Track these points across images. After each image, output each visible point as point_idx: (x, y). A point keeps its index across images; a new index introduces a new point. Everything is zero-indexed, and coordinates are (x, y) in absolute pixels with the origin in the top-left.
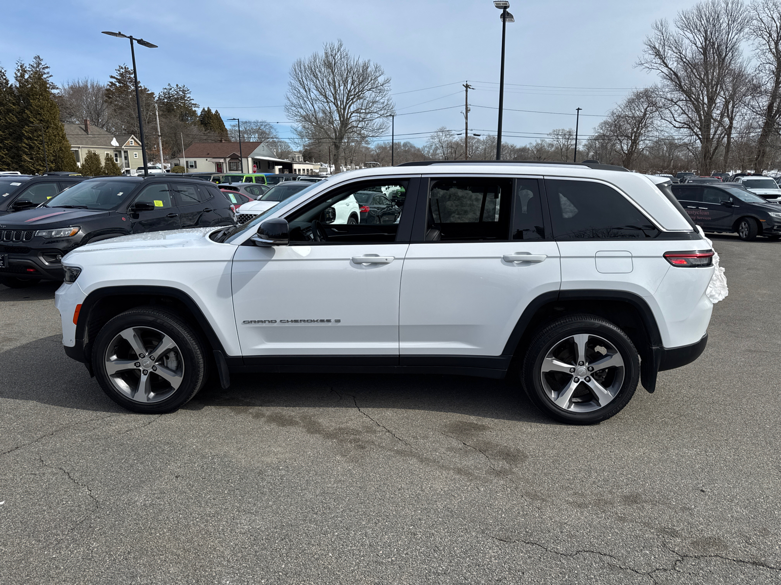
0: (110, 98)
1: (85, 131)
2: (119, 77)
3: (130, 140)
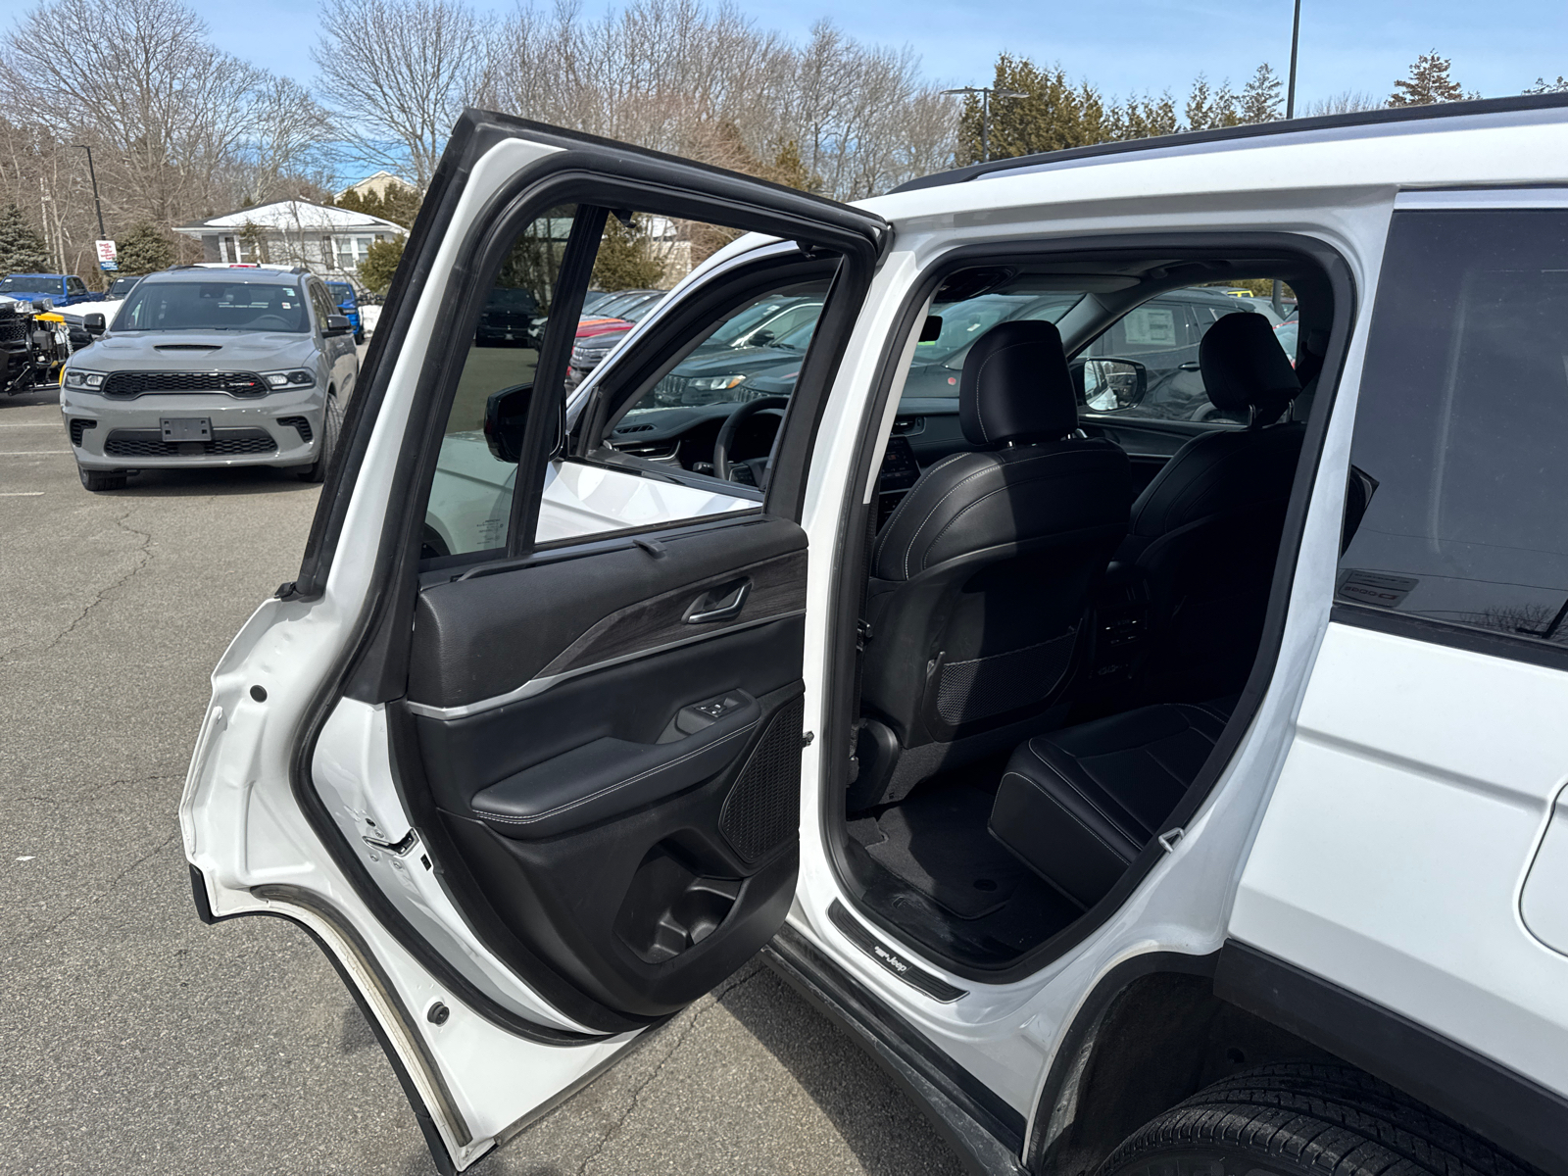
2: (1413, 83)
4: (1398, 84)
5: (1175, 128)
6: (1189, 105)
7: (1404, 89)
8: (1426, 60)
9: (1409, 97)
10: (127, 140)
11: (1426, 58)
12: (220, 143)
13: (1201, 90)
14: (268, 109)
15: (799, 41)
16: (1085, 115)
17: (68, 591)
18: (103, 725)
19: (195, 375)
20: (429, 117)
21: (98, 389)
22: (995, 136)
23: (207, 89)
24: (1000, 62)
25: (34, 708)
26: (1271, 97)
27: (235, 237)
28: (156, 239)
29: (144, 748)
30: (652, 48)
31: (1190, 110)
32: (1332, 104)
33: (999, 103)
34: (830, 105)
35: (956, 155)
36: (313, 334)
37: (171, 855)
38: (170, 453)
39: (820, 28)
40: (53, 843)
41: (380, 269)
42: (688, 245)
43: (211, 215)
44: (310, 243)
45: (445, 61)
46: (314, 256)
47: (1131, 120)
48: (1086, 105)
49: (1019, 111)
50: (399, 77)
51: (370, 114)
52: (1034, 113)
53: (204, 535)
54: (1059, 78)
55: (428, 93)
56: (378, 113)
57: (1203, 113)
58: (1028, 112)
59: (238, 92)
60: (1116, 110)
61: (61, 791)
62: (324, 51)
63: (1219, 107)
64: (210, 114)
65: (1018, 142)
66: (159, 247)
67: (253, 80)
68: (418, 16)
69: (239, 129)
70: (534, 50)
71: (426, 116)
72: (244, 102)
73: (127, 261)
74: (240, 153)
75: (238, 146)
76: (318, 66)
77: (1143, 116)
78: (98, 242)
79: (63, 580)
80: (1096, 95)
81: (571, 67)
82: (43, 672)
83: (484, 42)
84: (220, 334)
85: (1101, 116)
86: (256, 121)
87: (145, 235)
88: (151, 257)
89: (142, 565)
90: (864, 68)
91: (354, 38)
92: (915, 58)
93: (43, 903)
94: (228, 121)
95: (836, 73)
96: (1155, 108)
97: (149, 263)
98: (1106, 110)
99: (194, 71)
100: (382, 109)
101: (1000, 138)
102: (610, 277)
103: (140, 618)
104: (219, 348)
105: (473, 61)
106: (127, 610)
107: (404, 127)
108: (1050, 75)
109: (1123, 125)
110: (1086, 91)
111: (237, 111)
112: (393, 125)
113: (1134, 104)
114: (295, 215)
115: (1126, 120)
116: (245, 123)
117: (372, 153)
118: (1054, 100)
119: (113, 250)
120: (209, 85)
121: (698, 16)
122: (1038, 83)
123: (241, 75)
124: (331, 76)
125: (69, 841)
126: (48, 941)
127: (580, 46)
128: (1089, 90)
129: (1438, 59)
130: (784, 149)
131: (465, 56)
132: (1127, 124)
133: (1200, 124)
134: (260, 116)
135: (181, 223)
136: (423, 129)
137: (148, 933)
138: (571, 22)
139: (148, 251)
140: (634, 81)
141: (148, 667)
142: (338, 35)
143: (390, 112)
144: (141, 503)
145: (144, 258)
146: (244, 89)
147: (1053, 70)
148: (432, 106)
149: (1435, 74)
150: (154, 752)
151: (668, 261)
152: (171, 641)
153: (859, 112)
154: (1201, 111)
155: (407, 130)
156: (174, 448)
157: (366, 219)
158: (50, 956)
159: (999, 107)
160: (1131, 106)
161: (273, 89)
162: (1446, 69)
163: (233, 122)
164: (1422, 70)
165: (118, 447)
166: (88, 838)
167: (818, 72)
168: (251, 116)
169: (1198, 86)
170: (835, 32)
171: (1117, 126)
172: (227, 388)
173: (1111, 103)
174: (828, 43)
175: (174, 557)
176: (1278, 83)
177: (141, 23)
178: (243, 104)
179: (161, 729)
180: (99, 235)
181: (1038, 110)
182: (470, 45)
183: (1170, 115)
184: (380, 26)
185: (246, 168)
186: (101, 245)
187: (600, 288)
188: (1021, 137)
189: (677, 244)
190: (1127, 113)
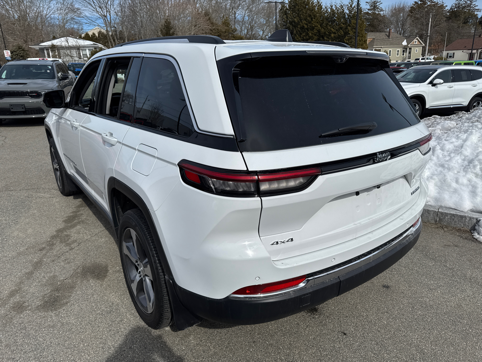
0: (412, 13)
1: (388, 37)
3: (415, 40)
5: (344, 13)
6: (348, 5)
12: (45, 17)
14: (60, 6)
16: (317, 9)
19: (19, 92)
20: (109, 10)
22: (290, 15)
26: (378, 2)
27: (49, 49)
28: (23, 50)
31: (348, 7)
32: (396, 5)
33: (291, 4)
34: (239, 5)
36: (56, 79)
38: (13, 114)
43: (43, 42)
44: (72, 50)
46: (74, 55)
47: (331, 10)
48: (317, 5)
49: (297, 7)
51: (90, 9)
52: (302, 8)
56: (92, 9)
58: (300, 7)
60: (327, 7)
64: (41, 8)
65: (297, 17)
66: (24, 52)
69: (51, 13)
71: (107, 9)
73: (14, 57)
74: (52, 21)
75: (51, 19)
77: (334, 9)
78: (4, 51)
80: (320, 2)
84: (28, 80)
85: (322, 9)
87: (19, 48)
88: (22, 56)
89: (2, 145)
94: (47, 11)
96: (338, 6)
98: (323, 7)
100: (94, 7)
101: (292, 16)
104: (26, 84)
107: (101, 13)
109: (328, 12)
111: (50, 7)
112: (97, 12)
113: (332, 5)
114: (67, 41)
115: (329, 10)
116: (53, 11)
117: (91, 22)
118: (308, 4)
119: (10, 53)
130: (225, 19)
132: (330, 11)
133: (351, 12)
134: (57, 9)
135: (33, 44)
136: (107, 13)
139: (20, 54)
143: (96, 8)
145: (20, 56)
148: (109, 6)
153: (248, 7)
154: (352, 7)
157: (91, 43)
159: (291, 6)
163: (49, 11)
168: (55, 9)
171: (327, 12)
172: (29, 96)
173: (325, 5)
175: (11, 142)
178: (52, 5)
180: (5, 48)
181: (303, 7)
183: (342, 8)
185: (54, 26)
186: (5, 52)
188: (298, 16)
190: (330, 8)
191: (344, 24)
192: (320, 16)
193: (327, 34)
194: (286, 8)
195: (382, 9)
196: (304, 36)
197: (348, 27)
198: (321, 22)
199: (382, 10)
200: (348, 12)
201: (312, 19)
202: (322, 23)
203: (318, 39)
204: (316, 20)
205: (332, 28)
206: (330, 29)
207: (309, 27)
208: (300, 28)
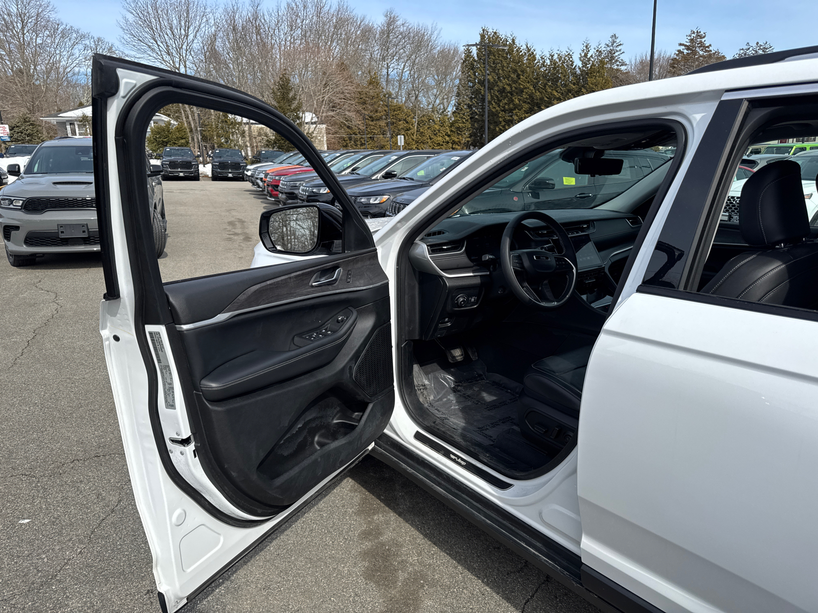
0: (674, 67)
2: (688, 44)
4: (681, 45)
5: (574, 66)
6: (580, 54)
7: (683, 47)
8: (694, 33)
9: (685, 51)
10: (12, 70)
11: (694, 32)
12: (64, 72)
13: (586, 47)
14: (90, 54)
15: (378, 21)
16: (527, 59)
17: (14, 330)
18: (56, 420)
19: (78, 199)
20: (183, 58)
21: (20, 208)
22: (480, 70)
23: (56, 44)
24: (482, 32)
25: (8, 409)
26: (617, 51)
27: (75, 123)
28: (32, 124)
29: (86, 436)
30: (302, 22)
31: (581, 57)
33: (482, 53)
34: (395, 53)
35: (460, 80)
37: (123, 514)
38: (63, 244)
39: (389, 13)
40: (41, 508)
41: (157, 139)
42: (324, 126)
43: (60, 111)
45: (191, 28)
47: (551, 62)
48: (527, 54)
49: (493, 57)
50: (166, 36)
51: (150, 56)
52: (500, 58)
53: (89, 292)
54: (513, 40)
55: (182, 45)
56: (155, 56)
57: (588, 58)
58: (497, 58)
59: (73, 45)
60: (543, 57)
61: (39, 469)
62: (124, 21)
63: (596, 55)
64: (58, 57)
65: (492, 73)
66: (33, 128)
67: (82, 38)
68: (176, 3)
69: (74, 65)
70: (240, 23)
71: (181, 57)
72: (77, 50)
73: (16, 136)
74: (75, 78)
75: (74, 74)
76: (121, 30)
77: (557, 60)
79: (10, 323)
80: (532, 49)
81: (258, 33)
82: (10, 385)
83: (213, 18)
85: (535, 60)
86: (83, 60)
87: (25, 122)
89: (56, 312)
90: (412, 35)
91: (141, 15)
92: (438, 30)
93: (44, 556)
94: (68, 60)
95: (397, 37)
96: (563, 56)
97: (28, 137)
98: (538, 57)
99: (48, 33)
100: (157, 54)
101: (483, 71)
102: (283, 143)
103: (63, 346)
104: (91, 183)
105: (207, 28)
106: (53, 341)
107: (169, 63)
108: (508, 38)
109: (547, 64)
110: (527, 47)
111: (73, 55)
112: (163, 62)
113: (553, 54)
115: (548, 62)
116: (77, 62)
118: (510, 51)
119: (8, 130)
120: (57, 41)
121: (326, 6)
122: (502, 43)
123: (75, 35)
124: (129, 36)
125: (52, 506)
126: (54, 587)
127: (263, 21)
128: (529, 46)
129: (700, 32)
130: (371, 77)
131: (202, 25)
132: (549, 64)
133: (586, 64)
134: (86, 58)
135: (43, 116)
136: (180, 64)
137: (122, 577)
138: (259, 8)
139: (27, 130)
140: (292, 40)
141: (76, 379)
142: (132, 13)
144: (46, 273)
145: (25, 134)
146: (77, 43)
147: (510, 36)
148: (184, 52)
149: (699, 40)
150: (93, 438)
151: (314, 135)
152: (86, 361)
153: (409, 58)
154: (587, 57)
155: (171, 65)
156: (66, 242)
158: (58, 600)
159: (482, 55)
160: (551, 55)
161: (93, 43)
162: (704, 37)
163: (71, 61)
164: (692, 38)
165: (32, 242)
166: (64, 504)
167: (388, 36)
168: (81, 58)
169: (585, 45)
170: (396, 15)
171: (544, 65)
173: (541, 53)
174: (393, 21)
175: (75, 306)
176: (621, 44)
177: (19, 6)
178: (76, 52)
179: (94, 421)
181: (503, 57)
182: (205, 19)
183: (571, 59)
184: (156, 9)
185: (78, 86)
187: (277, 149)
189: (318, 126)
190: (549, 58)
191: (574, 84)
192: (533, 72)
193: (545, 100)
194: (474, 58)
195: (623, 62)
196: (506, 104)
197: (582, 88)
198: (535, 81)
199: (623, 64)
200: (581, 66)
201: (518, 76)
202: (537, 83)
203: (530, 108)
204: (527, 78)
205: (554, 92)
206: (551, 93)
207: (513, 89)
208: (498, 92)
